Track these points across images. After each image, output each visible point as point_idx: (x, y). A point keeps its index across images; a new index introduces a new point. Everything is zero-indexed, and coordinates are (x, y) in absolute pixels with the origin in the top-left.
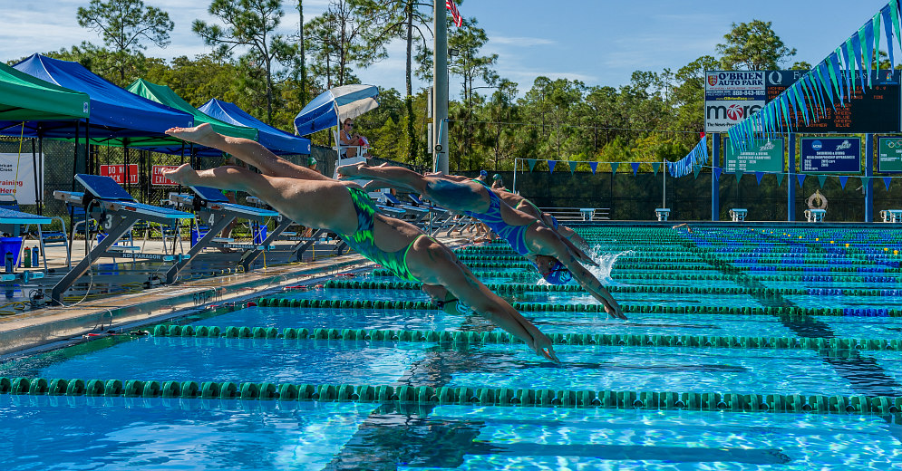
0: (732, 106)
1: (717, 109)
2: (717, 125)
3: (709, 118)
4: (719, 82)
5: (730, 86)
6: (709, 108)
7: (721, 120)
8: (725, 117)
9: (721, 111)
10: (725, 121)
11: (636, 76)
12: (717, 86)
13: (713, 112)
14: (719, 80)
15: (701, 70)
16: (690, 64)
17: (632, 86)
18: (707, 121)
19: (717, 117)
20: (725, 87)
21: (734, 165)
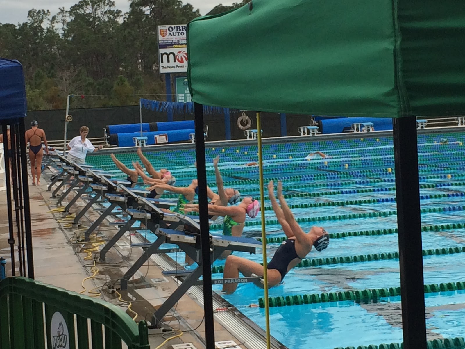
0: (180, 52)
1: (168, 55)
2: (169, 67)
3: (162, 62)
4: (168, 34)
5: (177, 36)
6: (162, 55)
7: (172, 63)
8: (175, 61)
9: (171, 56)
10: (175, 64)
11: (31, 13)
12: (167, 37)
13: (165, 57)
14: (168, 32)
15: (89, 7)
16: (80, 2)
17: (29, 22)
18: (161, 64)
19: (168, 61)
20: (173, 38)
21: (183, 98)
